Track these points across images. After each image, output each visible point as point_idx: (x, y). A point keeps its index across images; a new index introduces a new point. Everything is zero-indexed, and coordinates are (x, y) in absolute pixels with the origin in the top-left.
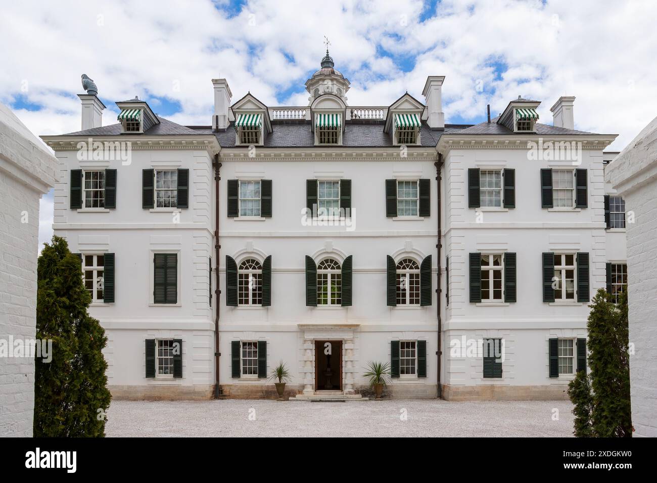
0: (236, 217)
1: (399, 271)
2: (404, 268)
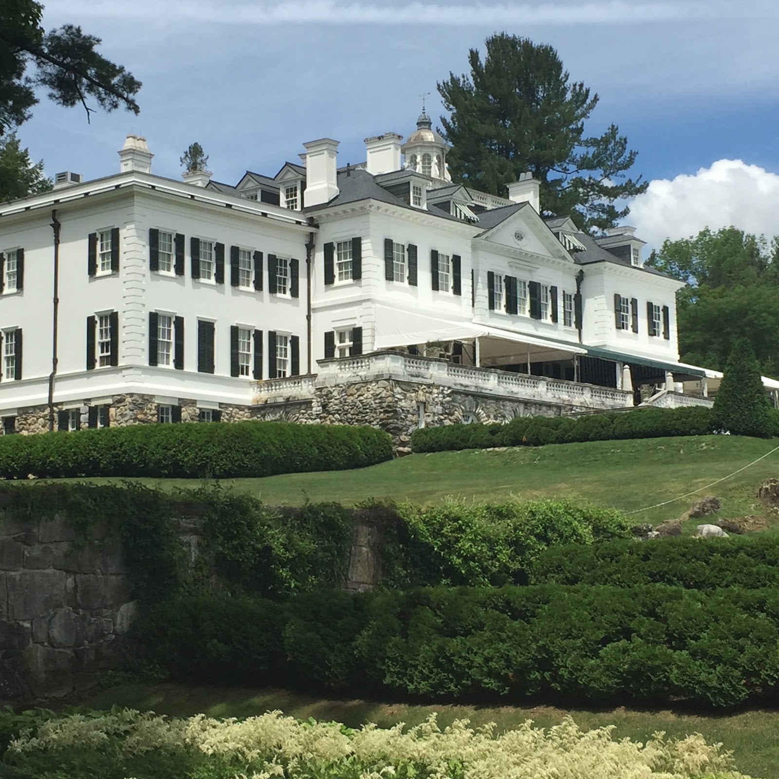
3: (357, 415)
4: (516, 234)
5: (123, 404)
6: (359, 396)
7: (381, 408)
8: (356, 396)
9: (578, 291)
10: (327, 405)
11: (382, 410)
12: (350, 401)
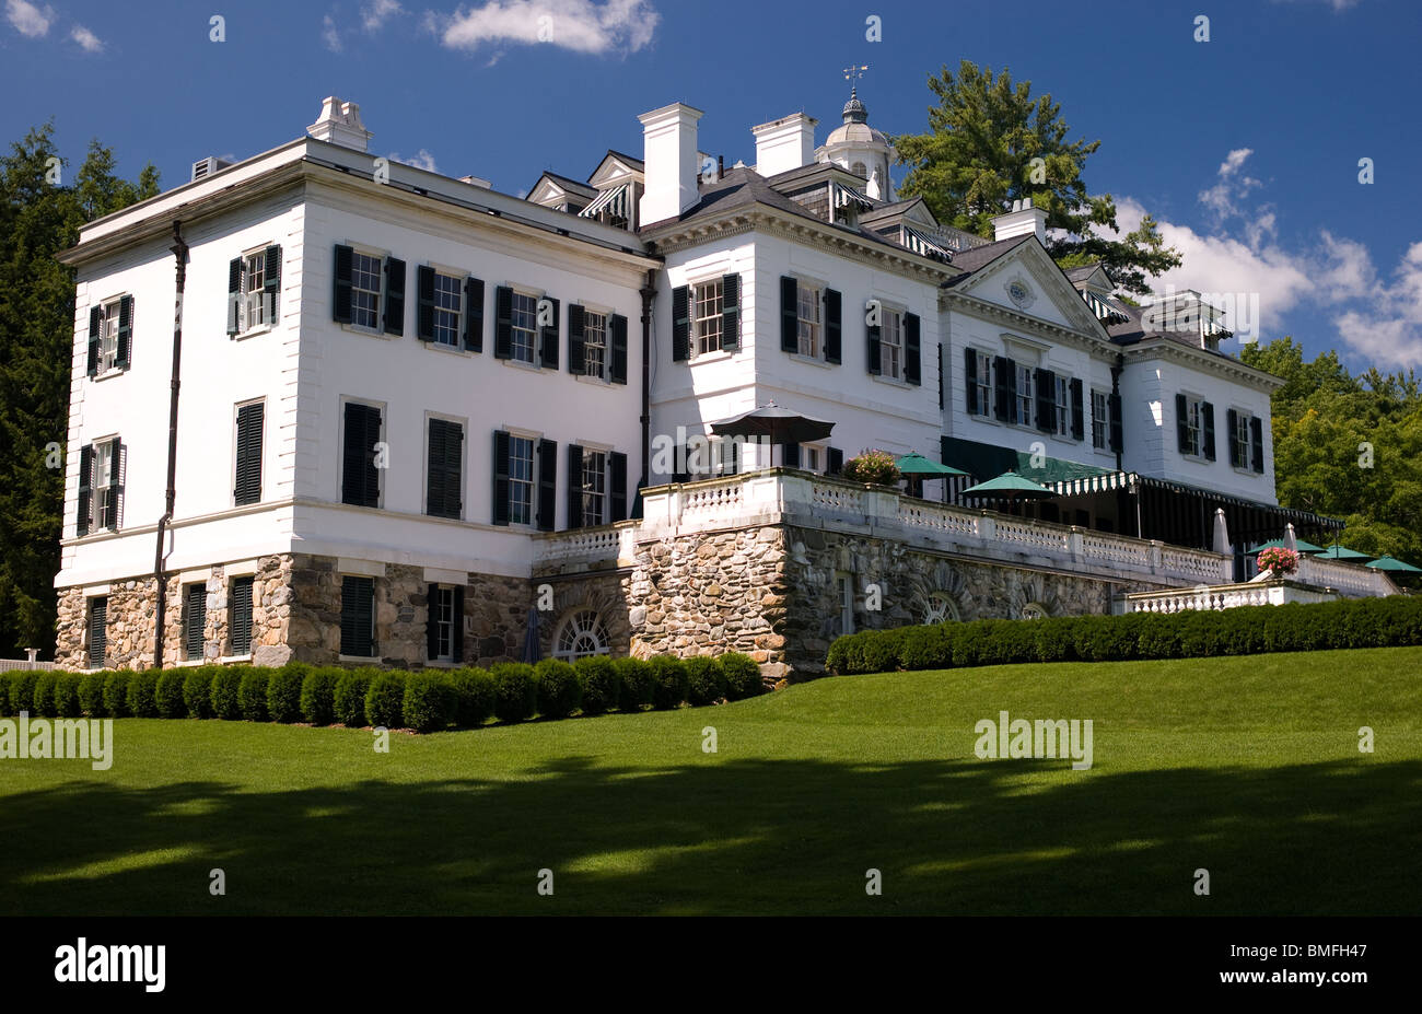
3: (718, 596)
4: (1013, 287)
5: (274, 573)
6: (723, 558)
7: (766, 584)
8: (716, 559)
9: (1116, 390)
10: (660, 576)
11: (767, 587)
12: (704, 570)
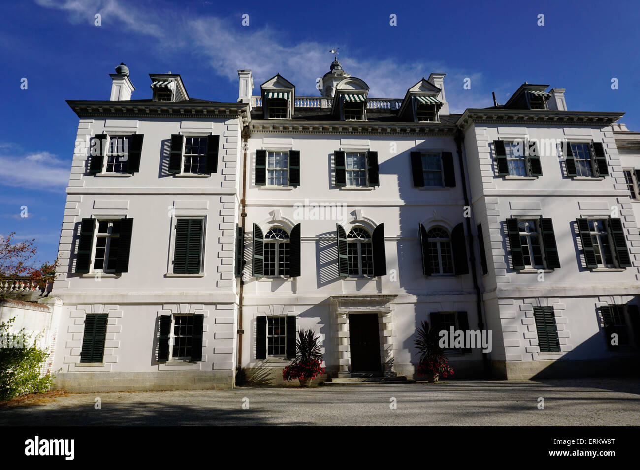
0: (263, 185)
1: (430, 240)
2: (434, 237)
